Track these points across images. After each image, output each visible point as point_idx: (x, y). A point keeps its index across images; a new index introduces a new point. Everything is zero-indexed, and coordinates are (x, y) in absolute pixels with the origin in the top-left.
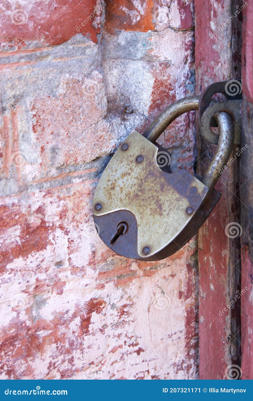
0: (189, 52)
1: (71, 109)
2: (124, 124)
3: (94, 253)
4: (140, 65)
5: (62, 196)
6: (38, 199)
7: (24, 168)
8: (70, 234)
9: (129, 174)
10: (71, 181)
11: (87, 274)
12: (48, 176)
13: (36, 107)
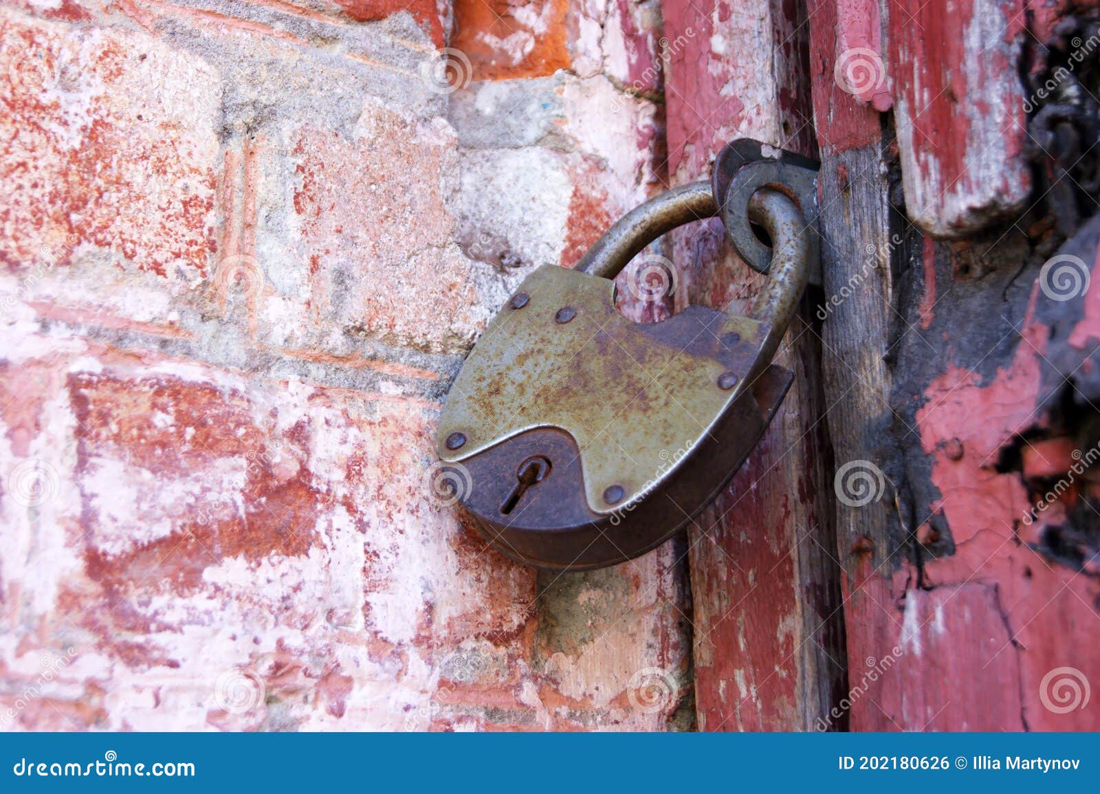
0: (646, 154)
1: (384, 186)
2: (504, 281)
3: (430, 608)
4: (535, 155)
5: (353, 414)
6: (295, 400)
7: (266, 303)
8: (370, 531)
9: (540, 351)
10: (377, 387)
11: (410, 673)
12: (324, 346)
13: (306, 148)
